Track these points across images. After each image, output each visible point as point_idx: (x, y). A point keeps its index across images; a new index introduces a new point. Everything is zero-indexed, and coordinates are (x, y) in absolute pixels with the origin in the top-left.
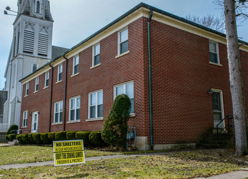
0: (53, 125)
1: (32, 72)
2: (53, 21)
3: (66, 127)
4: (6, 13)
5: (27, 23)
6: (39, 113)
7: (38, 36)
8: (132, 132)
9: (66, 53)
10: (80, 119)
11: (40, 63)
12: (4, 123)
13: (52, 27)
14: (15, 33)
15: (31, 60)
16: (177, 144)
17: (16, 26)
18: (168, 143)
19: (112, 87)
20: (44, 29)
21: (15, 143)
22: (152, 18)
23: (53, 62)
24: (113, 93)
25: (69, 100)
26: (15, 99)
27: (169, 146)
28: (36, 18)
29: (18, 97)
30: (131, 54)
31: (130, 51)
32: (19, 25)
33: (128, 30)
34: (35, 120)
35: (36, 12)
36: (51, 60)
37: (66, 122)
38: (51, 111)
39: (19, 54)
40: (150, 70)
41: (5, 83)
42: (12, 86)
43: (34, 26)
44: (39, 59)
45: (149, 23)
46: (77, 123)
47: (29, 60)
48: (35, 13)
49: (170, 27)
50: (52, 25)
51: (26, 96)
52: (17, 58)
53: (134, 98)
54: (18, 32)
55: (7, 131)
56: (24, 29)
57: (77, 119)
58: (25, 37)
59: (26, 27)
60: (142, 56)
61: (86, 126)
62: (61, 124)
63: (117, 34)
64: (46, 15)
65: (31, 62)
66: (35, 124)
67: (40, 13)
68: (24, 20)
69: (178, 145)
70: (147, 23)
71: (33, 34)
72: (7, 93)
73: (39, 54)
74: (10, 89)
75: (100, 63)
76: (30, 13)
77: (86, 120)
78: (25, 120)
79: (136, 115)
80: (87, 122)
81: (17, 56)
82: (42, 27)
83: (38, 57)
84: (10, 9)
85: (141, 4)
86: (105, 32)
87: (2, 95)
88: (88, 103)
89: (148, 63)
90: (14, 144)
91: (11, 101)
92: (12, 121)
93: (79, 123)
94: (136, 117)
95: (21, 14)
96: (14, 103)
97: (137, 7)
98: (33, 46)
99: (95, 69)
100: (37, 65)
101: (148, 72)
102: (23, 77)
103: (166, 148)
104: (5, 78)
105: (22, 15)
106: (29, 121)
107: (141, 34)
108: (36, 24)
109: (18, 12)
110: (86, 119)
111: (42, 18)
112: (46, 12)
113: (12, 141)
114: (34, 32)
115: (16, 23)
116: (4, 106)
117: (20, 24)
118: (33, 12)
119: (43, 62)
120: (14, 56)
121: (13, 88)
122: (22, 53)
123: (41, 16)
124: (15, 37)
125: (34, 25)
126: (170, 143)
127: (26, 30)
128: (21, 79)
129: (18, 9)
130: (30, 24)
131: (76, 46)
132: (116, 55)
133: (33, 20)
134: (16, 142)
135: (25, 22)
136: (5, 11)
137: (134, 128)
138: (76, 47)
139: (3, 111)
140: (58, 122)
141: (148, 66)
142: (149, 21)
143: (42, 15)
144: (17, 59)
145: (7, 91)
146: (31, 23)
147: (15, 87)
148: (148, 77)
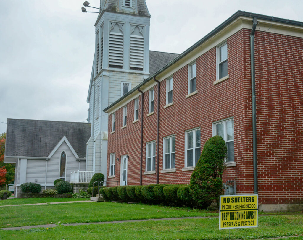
0: (145, 175)
1: (122, 95)
2: (150, 17)
3: (160, 178)
4: (84, 10)
5: (113, 24)
6: (128, 157)
7: (130, 40)
8: (231, 187)
9: (157, 75)
10: (176, 168)
11: (133, 81)
12: (87, 170)
13: (149, 25)
14: (97, 39)
15: (120, 77)
16: (298, 205)
17: (99, 29)
18: (283, 203)
19: (210, 125)
20: (137, 29)
21: (98, 199)
22: (257, 29)
23: (143, 86)
24: (212, 132)
25: (163, 141)
26: (100, 136)
27: (284, 207)
28: (126, 14)
29: (104, 133)
30: (231, 80)
31: (230, 75)
32: (102, 26)
33: (228, 46)
34: (124, 168)
35: (124, 5)
36: (149, 75)
37: (160, 171)
38: (142, 155)
39: (103, 70)
40: (253, 103)
41: (88, 110)
42: (96, 117)
43: (123, 27)
44: (132, 76)
45: (253, 36)
46: (172, 172)
47: (117, 77)
48: (123, 7)
49: (288, 37)
50: (149, 23)
51: (113, 132)
52: (101, 76)
53: (235, 140)
54: (101, 38)
55: (90, 181)
56: (109, 32)
57: (172, 167)
58: (110, 44)
59: (112, 29)
60: (242, 84)
61: (182, 177)
62: (154, 174)
63: (216, 50)
64: (140, 8)
65: (120, 80)
66: (125, 172)
67: (131, 6)
68: (109, 20)
69: (300, 205)
70: (249, 37)
71: (121, 38)
72: (91, 126)
73: (131, 68)
74: (94, 121)
75: (197, 89)
76: (117, 8)
77: (181, 169)
78: (112, 166)
79: (237, 165)
80: (184, 171)
81: (101, 73)
82: (134, 27)
83: (129, 73)
84: (89, 5)
85: (239, 13)
86: (201, 47)
87: (84, 129)
88: (184, 146)
89: (251, 93)
90: (97, 201)
91: (95, 138)
92: (97, 167)
93: (174, 172)
94: (237, 167)
95: (104, 11)
96: (99, 141)
97: (234, 16)
98: (122, 57)
99: (191, 98)
100: (128, 84)
101: (252, 105)
102: (111, 104)
103: (279, 209)
104: (88, 103)
105: (106, 13)
106: (117, 168)
107: (241, 53)
108: (125, 24)
109: (100, 7)
110: (183, 167)
111: (133, 14)
112: (140, 3)
113: (95, 196)
114: (122, 36)
115: (99, 23)
116: (87, 146)
117: (104, 25)
118: (120, 6)
119: (137, 79)
120: (97, 73)
121: (97, 120)
122: (107, 68)
123: (131, 11)
124: (98, 44)
125: (123, 24)
126: (285, 203)
127: (111, 33)
128: (107, 106)
129: (101, 3)
130: (117, 24)
131: (168, 65)
132: (214, 81)
133: (120, 18)
134: (99, 197)
135: (110, 22)
136: (83, 8)
137: (234, 182)
138: (169, 67)
139: (86, 152)
140: (151, 170)
141: (251, 97)
142: (253, 34)
143: (133, 9)
144: (101, 78)
145: (91, 124)
146: (119, 23)
147: (100, 118)
148: (252, 111)
